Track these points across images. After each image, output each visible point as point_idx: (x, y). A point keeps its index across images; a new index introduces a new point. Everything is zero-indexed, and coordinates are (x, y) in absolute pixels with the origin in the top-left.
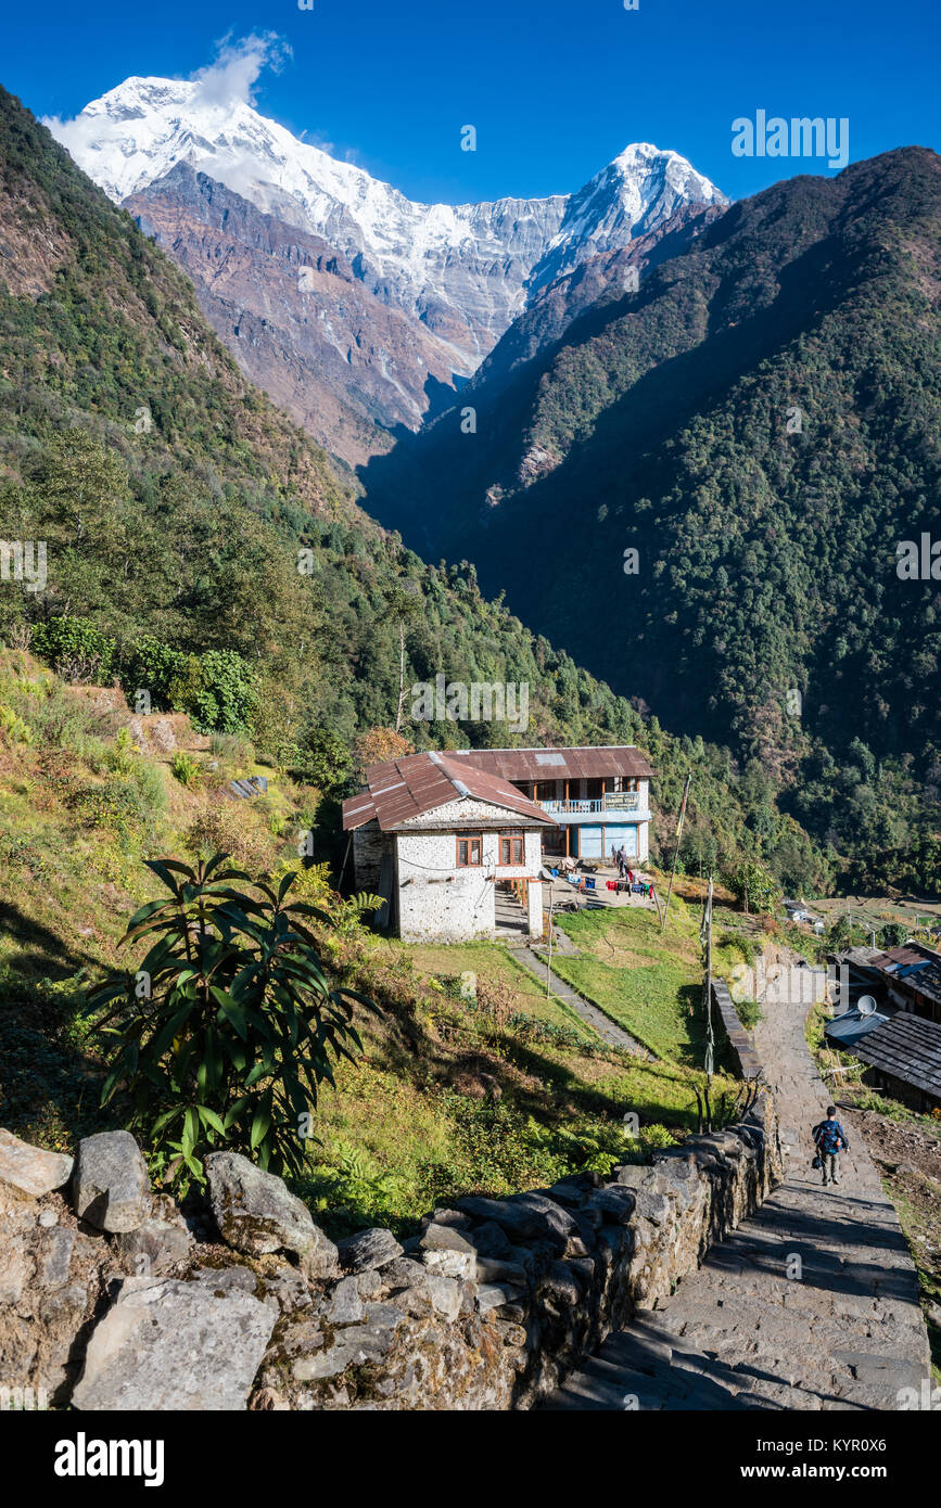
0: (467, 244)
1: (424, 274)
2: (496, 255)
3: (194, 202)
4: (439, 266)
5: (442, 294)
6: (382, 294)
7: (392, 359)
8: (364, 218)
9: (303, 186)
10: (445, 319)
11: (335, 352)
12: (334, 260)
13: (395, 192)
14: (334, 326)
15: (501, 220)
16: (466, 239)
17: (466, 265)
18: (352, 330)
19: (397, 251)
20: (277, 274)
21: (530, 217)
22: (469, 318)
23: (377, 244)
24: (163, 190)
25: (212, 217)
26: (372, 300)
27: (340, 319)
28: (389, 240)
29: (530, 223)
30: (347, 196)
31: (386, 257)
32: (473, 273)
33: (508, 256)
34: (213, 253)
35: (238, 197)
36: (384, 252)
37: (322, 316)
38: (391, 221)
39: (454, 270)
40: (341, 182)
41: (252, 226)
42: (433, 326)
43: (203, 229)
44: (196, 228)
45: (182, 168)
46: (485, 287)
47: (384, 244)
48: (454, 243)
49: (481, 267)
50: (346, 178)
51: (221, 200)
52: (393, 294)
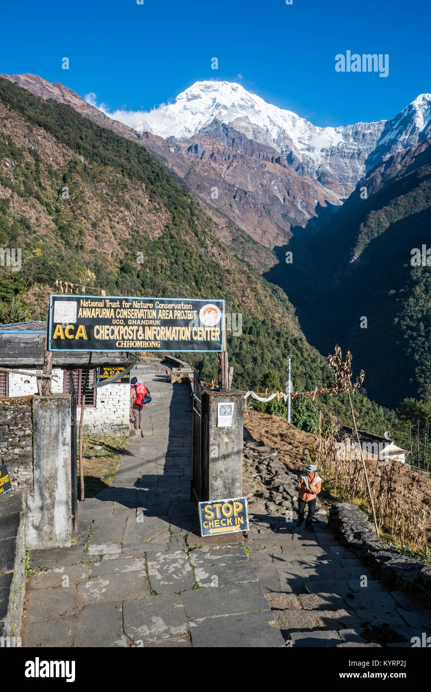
0: (340, 145)
1: (320, 159)
2: (354, 149)
3: (220, 136)
4: (327, 155)
5: (328, 168)
6: (300, 170)
7: (303, 201)
8: (293, 135)
9: (267, 123)
10: (329, 180)
11: (278, 199)
12: (279, 158)
13: (309, 123)
14: (278, 188)
15: (356, 133)
16: (340, 143)
17: (339, 154)
18: (286, 189)
19: (309, 149)
20: (254, 166)
21: (371, 131)
22: (340, 178)
23: (299, 146)
24: (207, 132)
25: (228, 142)
26: (295, 174)
27: (280, 184)
28: (305, 144)
29: (371, 134)
30: (287, 126)
31: (303, 152)
32: (343, 158)
33: (359, 149)
34: (227, 158)
35: (239, 133)
36: (303, 150)
37: (273, 183)
38: (306, 136)
39: (334, 157)
40: (284, 120)
41: (244, 144)
42: (324, 183)
43: (223, 148)
44: (220, 148)
45: (215, 121)
46: (348, 164)
47: (302, 146)
48: (335, 144)
49: (346, 155)
50: (286, 117)
51: (231, 135)
52: (306, 169)
